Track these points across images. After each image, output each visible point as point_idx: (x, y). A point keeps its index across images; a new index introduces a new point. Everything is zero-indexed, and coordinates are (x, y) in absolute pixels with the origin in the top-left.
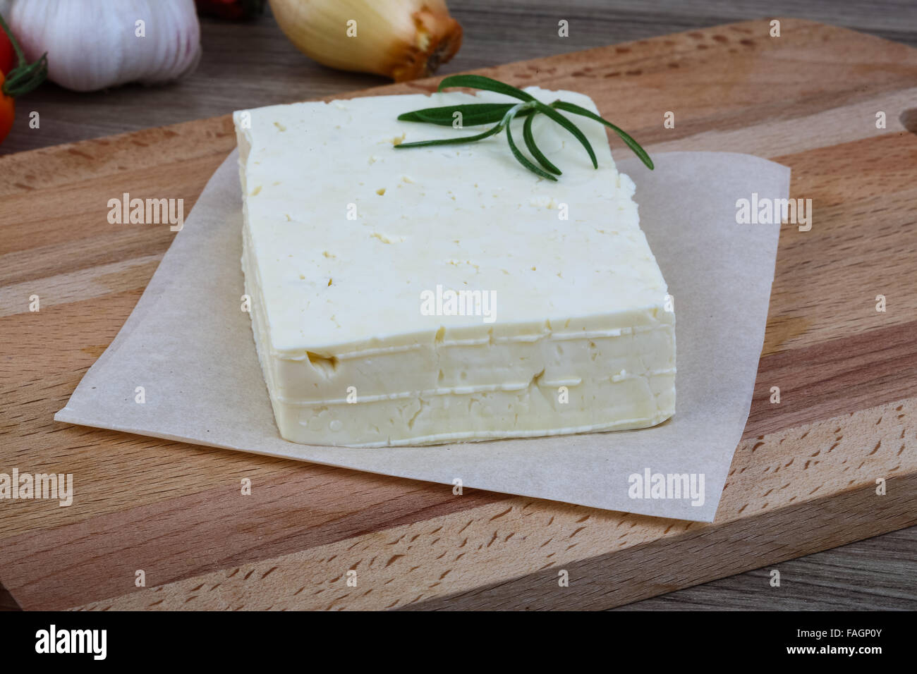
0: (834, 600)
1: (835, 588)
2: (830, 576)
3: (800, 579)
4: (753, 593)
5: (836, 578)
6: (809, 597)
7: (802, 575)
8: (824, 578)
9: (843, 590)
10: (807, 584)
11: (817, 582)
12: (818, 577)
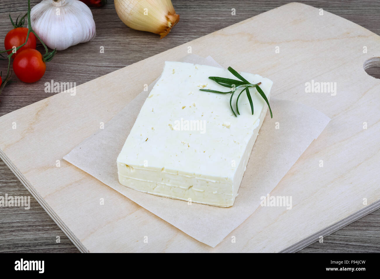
0: (341, 249)
1: (341, 244)
2: (338, 239)
3: (330, 241)
4: (318, 248)
5: (340, 240)
6: (334, 248)
7: (331, 239)
8: (337, 240)
9: (343, 244)
10: (333, 243)
11: (335, 242)
12: (334, 240)
